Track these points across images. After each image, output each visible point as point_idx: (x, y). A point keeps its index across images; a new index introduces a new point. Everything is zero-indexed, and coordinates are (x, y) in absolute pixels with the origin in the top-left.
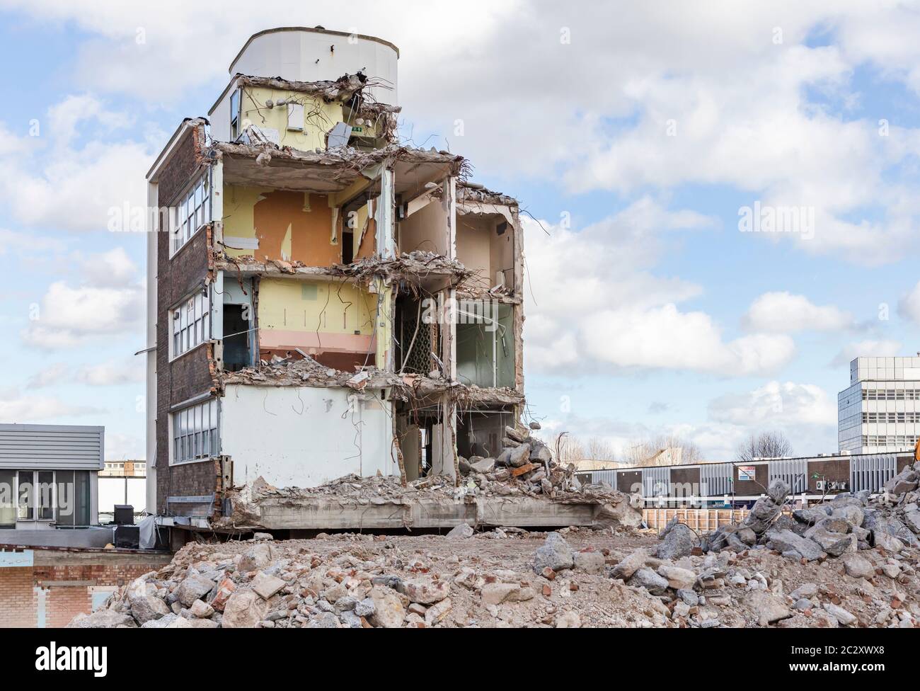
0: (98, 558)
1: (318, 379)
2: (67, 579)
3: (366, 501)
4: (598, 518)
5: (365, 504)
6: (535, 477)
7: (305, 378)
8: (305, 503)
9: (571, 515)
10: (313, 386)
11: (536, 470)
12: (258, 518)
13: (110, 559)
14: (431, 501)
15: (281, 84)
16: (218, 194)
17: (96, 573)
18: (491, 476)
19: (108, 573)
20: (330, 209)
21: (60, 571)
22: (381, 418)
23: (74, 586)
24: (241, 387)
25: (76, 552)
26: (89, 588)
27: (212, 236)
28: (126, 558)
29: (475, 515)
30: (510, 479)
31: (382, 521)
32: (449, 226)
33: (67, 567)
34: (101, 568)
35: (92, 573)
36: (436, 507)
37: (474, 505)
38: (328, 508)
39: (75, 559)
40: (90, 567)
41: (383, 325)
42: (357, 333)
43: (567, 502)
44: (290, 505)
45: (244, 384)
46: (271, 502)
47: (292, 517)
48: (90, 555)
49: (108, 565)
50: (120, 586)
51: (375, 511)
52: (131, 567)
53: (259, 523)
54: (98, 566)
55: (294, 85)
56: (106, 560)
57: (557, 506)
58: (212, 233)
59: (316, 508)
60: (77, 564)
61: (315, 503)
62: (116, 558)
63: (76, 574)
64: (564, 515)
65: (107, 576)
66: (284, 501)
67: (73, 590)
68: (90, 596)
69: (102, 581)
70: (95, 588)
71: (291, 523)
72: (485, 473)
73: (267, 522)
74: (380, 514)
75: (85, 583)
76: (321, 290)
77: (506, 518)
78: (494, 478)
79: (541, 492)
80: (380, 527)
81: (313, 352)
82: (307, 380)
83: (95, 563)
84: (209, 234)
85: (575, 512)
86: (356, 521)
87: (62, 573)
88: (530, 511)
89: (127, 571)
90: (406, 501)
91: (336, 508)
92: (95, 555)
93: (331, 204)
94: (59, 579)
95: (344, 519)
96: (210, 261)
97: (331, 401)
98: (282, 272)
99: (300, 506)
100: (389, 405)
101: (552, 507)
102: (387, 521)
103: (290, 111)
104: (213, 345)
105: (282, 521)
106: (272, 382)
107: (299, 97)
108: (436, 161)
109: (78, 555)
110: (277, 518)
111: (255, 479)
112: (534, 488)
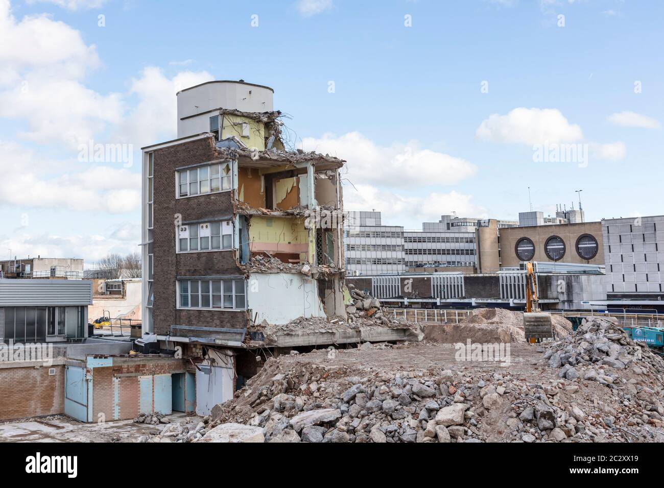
0: (143, 360)
1: (286, 269)
2: (128, 373)
3: (318, 331)
4: (408, 336)
5: (317, 333)
6: (377, 316)
7: (281, 269)
8: (294, 333)
9: (396, 334)
10: (285, 273)
11: (376, 313)
12: (275, 342)
13: (148, 360)
14: (343, 330)
15: (239, 114)
16: (236, 175)
17: (142, 369)
18: (357, 315)
19: (147, 368)
20: (260, 177)
21: (125, 368)
22: (313, 287)
23: (131, 377)
24: (257, 274)
25: (132, 357)
26: (139, 377)
27: (234, 196)
28: (155, 359)
29: (360, 336)
30: (366, 316)
31: (324, 341)
32: (337, 192)
33: (128, 366)
34: (144, 366)
35: (140, 369)
36: (345, 333)
37: (360, 331)
38: (303, 335)
39: (132, 361)
40: (139, 365)
41: (312, 241)
42: (289, 243)
43: (395, 328)
44: (288, 334)
45: (258, 273)
46: (280, 333)
47: (288, 341)
48: (139, 359)
49: (148, 363)
50: (153, 375)
51: (321, 336)
52: (158, 365)
53: (275, 344)
54: (143, 365)
55: (244, 114)
56: (146, 361)
57: (391, 331)
58: (233, 194)
59: (298, 335)
60: (133, 364)
61: (297, 333)
62: (152, 360)
63: (132, 369)
64: (393, 335)
65: (147, 370)
66: (285, 333)
67: (131, 378)
68: (139, 381)
69: (145, 373)
70: (142, 377)
71: (288, 344)
72: (353, 314)
73: (278, 344)
74: (323, 337)
75: (137, 374)
76: (274, 222)
77: (372, 337)
78: (358, 316)
79: (382, 324)
80: (323, 344)
81: (271, 253)
82: (282, 270)
83: (142, 363)
84: (232, 195)
85: (398, 333)
86: (314, 341)
87: (126, 370)
88: (380, 333)
89: (156, 367)
90: (334, 331)
91: (306, 335)
92: (141, 359)
93: (260, 174)
94: (125, 373)
95: (309, 341)
96: (235, 209)
97: (292, 280)
98: (263, 214)
99: (292, 335)
100: (316, 282)
101: (389, 331)
102: (326, 341)
103: (244, 128)
104: (235, 251)
105: (285, 343)
106: (269, 271)
107: (247, 120)
108: (333, 162)
109: (133, 359)
110: (283, 341)
111: (262, 320)
112: (379, 321)
